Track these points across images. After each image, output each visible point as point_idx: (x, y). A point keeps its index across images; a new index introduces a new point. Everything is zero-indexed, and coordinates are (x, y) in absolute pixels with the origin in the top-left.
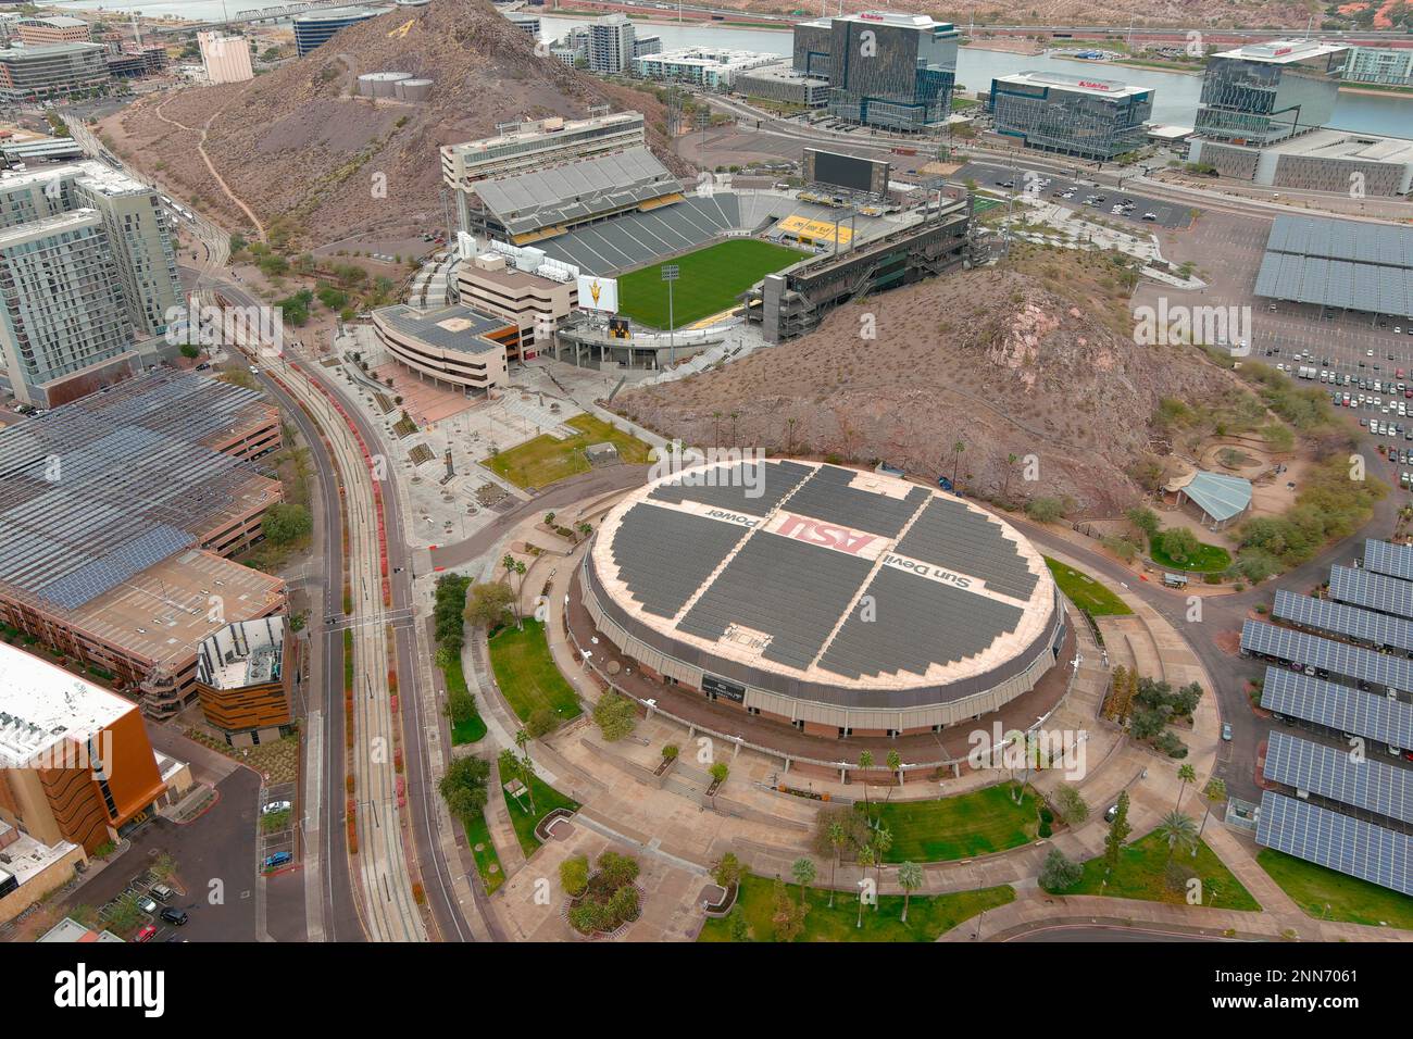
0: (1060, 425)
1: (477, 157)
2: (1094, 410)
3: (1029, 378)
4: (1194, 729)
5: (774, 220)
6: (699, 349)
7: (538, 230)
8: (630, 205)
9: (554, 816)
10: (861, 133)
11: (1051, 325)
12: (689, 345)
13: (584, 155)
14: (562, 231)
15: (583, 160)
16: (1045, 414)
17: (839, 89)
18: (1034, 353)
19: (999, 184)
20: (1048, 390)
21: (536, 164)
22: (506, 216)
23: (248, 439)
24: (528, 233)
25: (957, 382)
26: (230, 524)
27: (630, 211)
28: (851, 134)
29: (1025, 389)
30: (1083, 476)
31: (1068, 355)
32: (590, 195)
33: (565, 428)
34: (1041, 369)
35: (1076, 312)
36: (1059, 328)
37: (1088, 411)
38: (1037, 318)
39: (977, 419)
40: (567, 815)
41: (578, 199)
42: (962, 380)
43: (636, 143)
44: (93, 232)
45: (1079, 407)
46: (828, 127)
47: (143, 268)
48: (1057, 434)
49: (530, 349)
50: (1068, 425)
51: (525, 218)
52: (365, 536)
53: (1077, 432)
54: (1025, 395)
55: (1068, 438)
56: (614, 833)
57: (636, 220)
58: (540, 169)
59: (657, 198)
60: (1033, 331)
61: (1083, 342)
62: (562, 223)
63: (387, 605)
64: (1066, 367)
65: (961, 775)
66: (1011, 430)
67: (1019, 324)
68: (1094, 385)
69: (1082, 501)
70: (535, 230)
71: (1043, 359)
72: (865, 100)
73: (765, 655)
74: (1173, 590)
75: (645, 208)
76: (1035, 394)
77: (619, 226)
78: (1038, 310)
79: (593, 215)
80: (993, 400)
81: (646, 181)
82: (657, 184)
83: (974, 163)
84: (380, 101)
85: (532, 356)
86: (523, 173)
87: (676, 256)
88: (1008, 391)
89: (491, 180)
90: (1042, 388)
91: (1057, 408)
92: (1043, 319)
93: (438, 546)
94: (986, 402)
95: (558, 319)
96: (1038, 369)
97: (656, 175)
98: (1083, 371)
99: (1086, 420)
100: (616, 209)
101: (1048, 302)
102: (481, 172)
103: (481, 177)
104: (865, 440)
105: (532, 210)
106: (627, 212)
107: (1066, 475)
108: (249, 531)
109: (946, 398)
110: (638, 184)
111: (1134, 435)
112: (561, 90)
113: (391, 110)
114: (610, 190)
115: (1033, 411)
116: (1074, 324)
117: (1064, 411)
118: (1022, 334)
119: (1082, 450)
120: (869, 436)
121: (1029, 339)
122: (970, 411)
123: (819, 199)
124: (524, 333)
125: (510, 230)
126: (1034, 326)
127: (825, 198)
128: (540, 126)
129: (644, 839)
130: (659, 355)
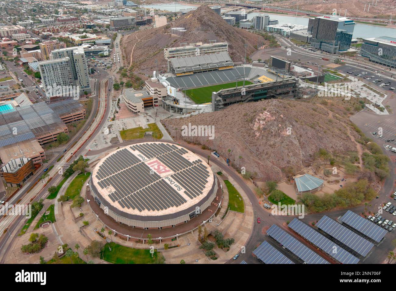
0: (261, 150)
1: (173, 51)
2: (275, 147)
3: (258, 134)
4: (228, 253)
5: (258, 76)
6: (194, 110)
7: (184, 73)
8: (216, 68)
9: (47, 222)
10: (319, 52)
11: (272, 119)
12: (191, 109)
13: (207, 53)
14: (192, 73)
15: (206, 54)
16: (258, 146)
17: (315, 39)
18: (262, 127)
19: (348, 72)
20: (262, 139)
21: (191, 55)
22: (176, 68)
23: (74, 116)
24: (181, 73)
25: (238, 131)
26: (49, 135)
27: (216, 70)
28: (315, 53)
29: (255, 137)
30: (262, 167)
31: (274, 129)
32: (204, 64)
33: (147, 126)
34: (263, 132)
35: (282, 116)
36: (275, 120)
37: (272, 148)
38: (267, 116)
39: (238, 143)
40: (50, 222)
41: (200, 65)
42: (240, 131)
43: (224, 51)
44: (66, 62)
45: (270, 146)
46: (309, 50)
47: (79, 72)
48: (259, 153)
49: (156, 104)
50: (264, 151)
51: (182, 69)
52: (79, 144)
53: (265, 153)
54: (255, 139)
55: (262, 154)
56: (56, 230)
57: (216, 72)
58: (192, 56)
59: (225, 67)
60: (264, 120)
61: (280, 125)
62: (192, 71)
63: (67, 162)
64: (272, 132)
65: (144, 243)
66: (246, 149)
67: (259, 117)
68: (278, 140)
69: (260, 175)
70: (183, 73)
71: (264, 129)
72: (321, 42)
73: (109, 196)
74: (266, 209)
75: (220, 69)
76: (258, 139)
77: (210, 74)
78: (268, 113)
79: (203, 70)
80: (245, 138)
81: (223, 62)
82: (226, 63)
83: (347, 65)
84: (173, 35)
85: (157, 106)
86: (186, 57)
87: (223, 84)
88: (250, 137)
89: (176, 58)
90: (261, 137)
91: (263, 145)
92: (270, 116)
93: (91, 150)
94: (242, 139)
95: (163, 97)
96: (262, 131)
97: (227, 60)
98: (277, 135)
99: (270, 150)
100: (211, 69)
101: (274, 112)
102: (173, 56)
103: (173, 57)
104: (213, 144)
105: (184, 67)
106: (215, 70)
107: (257, 166)
108: (54, 138)
109: (232, 136)
110: (219, 63)
111: (294, 158)
112: (216, 35)
113: (174, 37)
114: (210, 63)
115: (255, 144)
116: (280, 119)
117: (265, 146)
118: (259, 120)
119: (264, 159)
120: (214, 143)
121: (261, 122)
122: (237, 141)
123: (272, 72)
124: (155, 99)
125: (176, 72)
126: (266, 118)
127: (274, 72)
128: (195, 45)
129: (60, 234)
130: (183, 110)
